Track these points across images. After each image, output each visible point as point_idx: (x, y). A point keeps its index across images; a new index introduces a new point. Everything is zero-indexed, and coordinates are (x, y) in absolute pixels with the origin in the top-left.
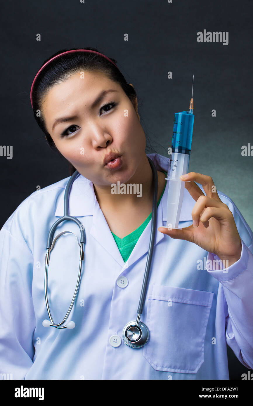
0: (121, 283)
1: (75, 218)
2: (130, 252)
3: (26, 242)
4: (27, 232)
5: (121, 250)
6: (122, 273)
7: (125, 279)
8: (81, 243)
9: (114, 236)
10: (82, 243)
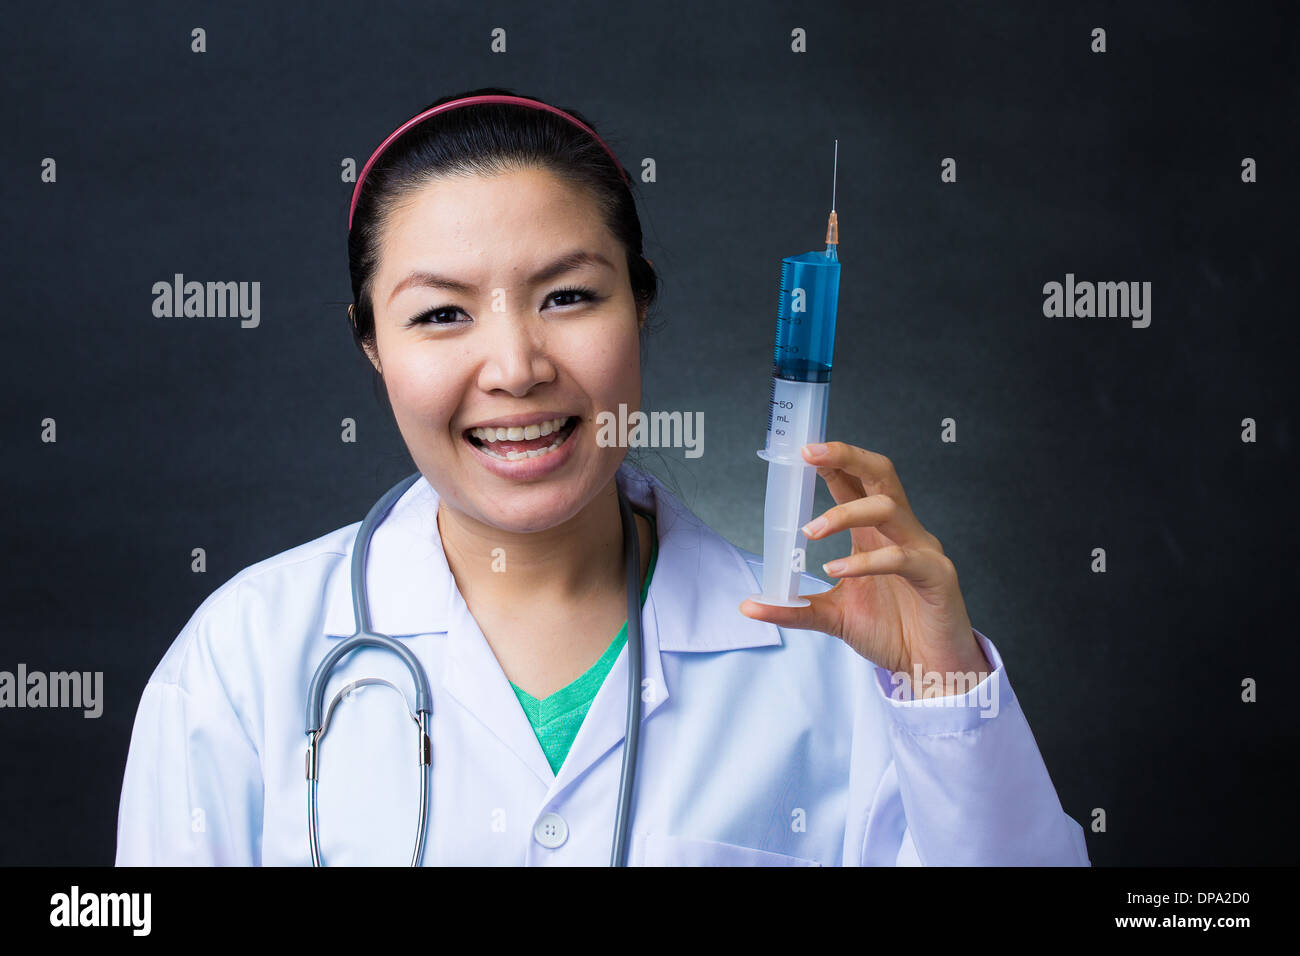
0: (547, 833)
1: (393, 638)
2: (570, 740)
3: (238, 714)
4: (241, 685)
5: (542, 735)
6: (549, 803)
7: (557, 821)
8: (419, 713)
9: (518, 693)
10: (422, 714)
